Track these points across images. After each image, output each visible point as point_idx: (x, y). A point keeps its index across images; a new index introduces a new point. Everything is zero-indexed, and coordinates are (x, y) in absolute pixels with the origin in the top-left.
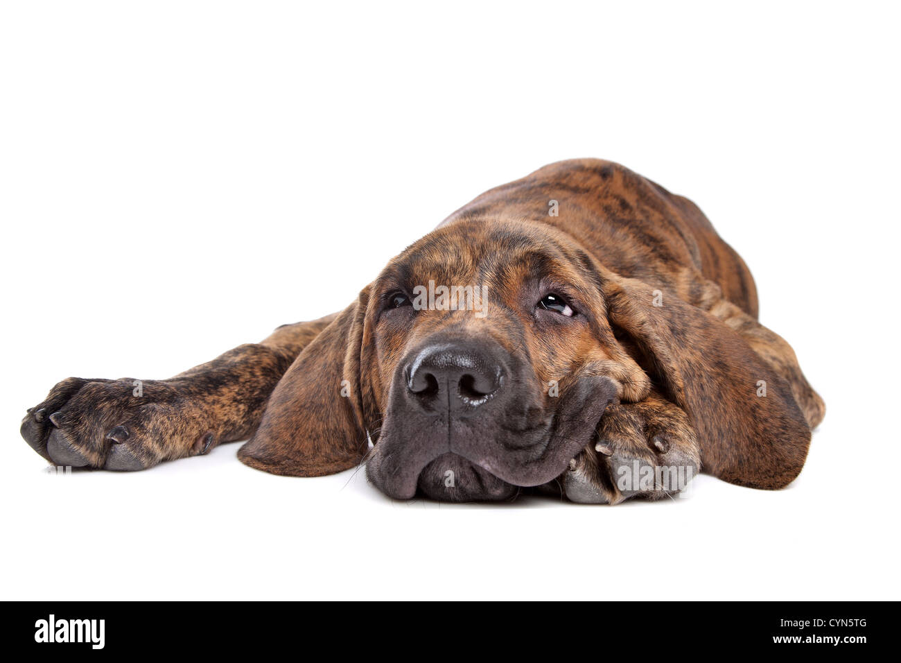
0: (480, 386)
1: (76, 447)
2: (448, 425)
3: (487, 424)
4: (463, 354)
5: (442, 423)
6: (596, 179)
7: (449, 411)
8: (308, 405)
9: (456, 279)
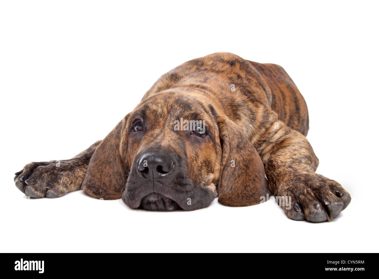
0: (165, 169)
1: (36, 192)
2: (153, 183)
3: (168, 183)
4: (158, 157)
5: (150, 183)
6: (228, 66)
7: (153, 178)
8: (105, 162)
9: (161, 119)
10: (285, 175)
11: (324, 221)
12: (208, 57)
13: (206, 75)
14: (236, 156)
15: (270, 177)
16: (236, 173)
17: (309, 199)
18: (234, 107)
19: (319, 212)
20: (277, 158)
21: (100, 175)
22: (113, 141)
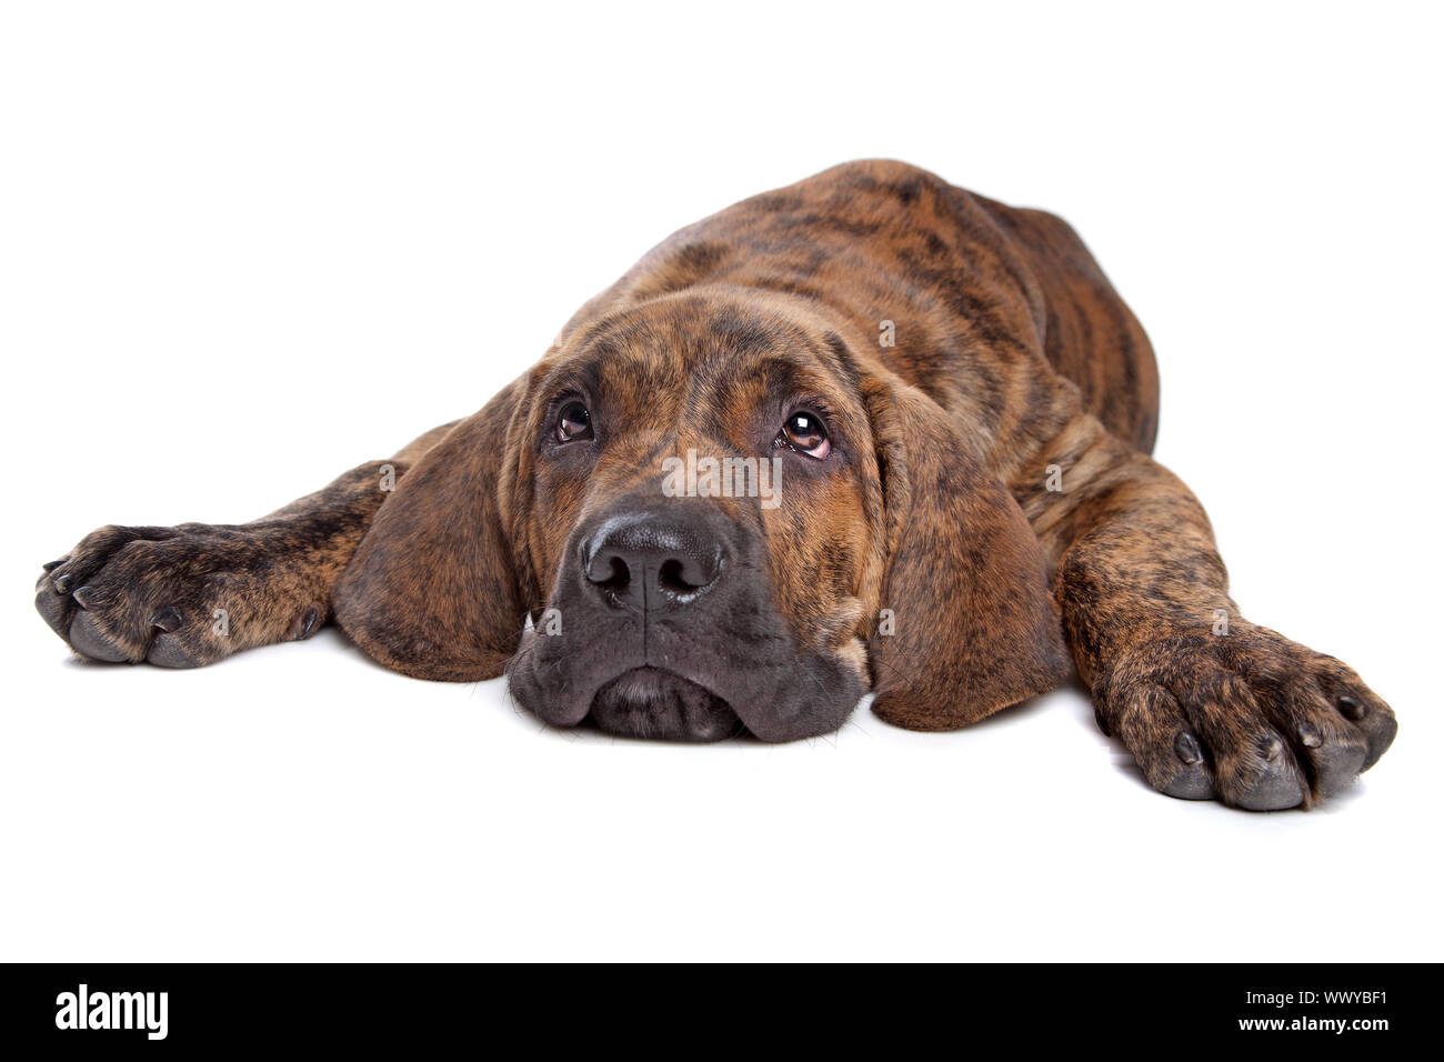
0: (691, 575)
1: (111, 638)
2: (643, 630)
3: (702, 628)
4: (666, 528)
5: (634, 628)
6: (891, 205)
7: (646, 610)
8: (442, 540)
9: (663, 393)
10: (1137, 623)
11: (1292, 805)
12: (817, 184)
13: (815, 241)
14: (934, 520)
15: (1076, 625)
16: (936, 582)
17: (1241, 721)
18: (921, 363)
19: (1275, 771)
20: (1101, 557)
21: (422, 588)
22: (474, 462)
